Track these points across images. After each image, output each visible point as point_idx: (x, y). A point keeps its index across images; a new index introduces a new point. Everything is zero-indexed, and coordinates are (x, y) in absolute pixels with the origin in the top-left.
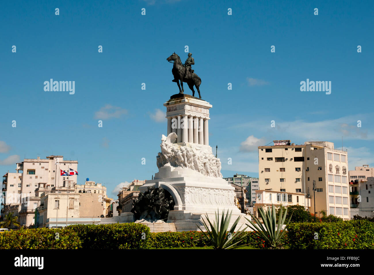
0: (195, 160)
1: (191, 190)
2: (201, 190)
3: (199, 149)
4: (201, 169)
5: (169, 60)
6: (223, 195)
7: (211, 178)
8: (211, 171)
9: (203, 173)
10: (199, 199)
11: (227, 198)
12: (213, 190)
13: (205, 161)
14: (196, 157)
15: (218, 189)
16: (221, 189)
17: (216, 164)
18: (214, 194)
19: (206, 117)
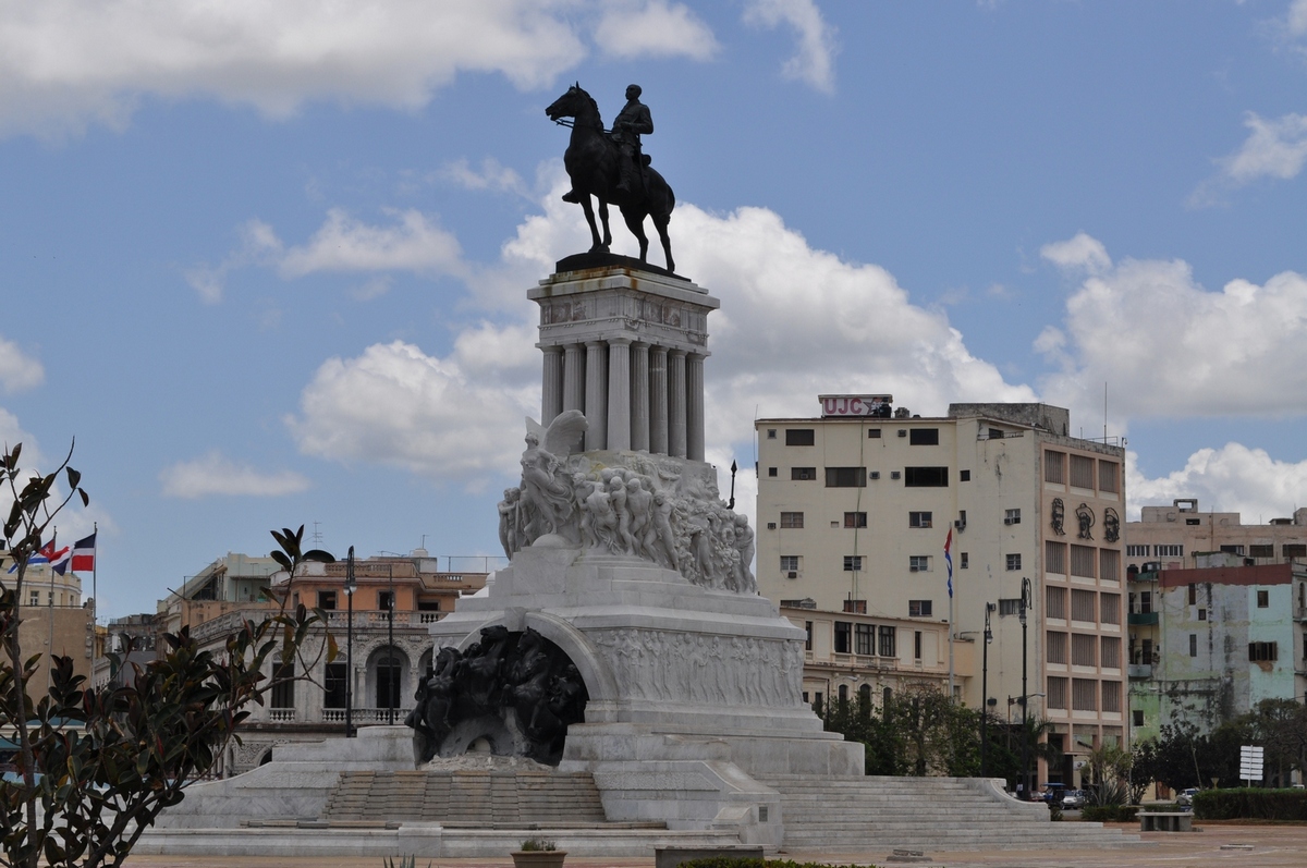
0: (661, 521)
1: (650, 645)
2: (687, 642)
3: (674, 476)
4: (682, 556)
5: (555, 112)
6: (765, 663)
7: (719, 593)
8: (715, 565)
9: (688, 572)
10: (679, 677)
11: (776, 675)
12: (729, 641)
13: (696, 528)
14: (666, 509)
15: (748, 638)
16: (758, 639)
17: (734, 537)
18: (733, 658)
19: (695, 346)
